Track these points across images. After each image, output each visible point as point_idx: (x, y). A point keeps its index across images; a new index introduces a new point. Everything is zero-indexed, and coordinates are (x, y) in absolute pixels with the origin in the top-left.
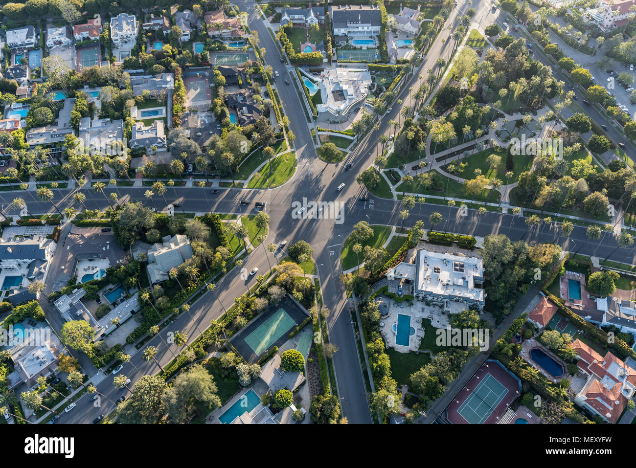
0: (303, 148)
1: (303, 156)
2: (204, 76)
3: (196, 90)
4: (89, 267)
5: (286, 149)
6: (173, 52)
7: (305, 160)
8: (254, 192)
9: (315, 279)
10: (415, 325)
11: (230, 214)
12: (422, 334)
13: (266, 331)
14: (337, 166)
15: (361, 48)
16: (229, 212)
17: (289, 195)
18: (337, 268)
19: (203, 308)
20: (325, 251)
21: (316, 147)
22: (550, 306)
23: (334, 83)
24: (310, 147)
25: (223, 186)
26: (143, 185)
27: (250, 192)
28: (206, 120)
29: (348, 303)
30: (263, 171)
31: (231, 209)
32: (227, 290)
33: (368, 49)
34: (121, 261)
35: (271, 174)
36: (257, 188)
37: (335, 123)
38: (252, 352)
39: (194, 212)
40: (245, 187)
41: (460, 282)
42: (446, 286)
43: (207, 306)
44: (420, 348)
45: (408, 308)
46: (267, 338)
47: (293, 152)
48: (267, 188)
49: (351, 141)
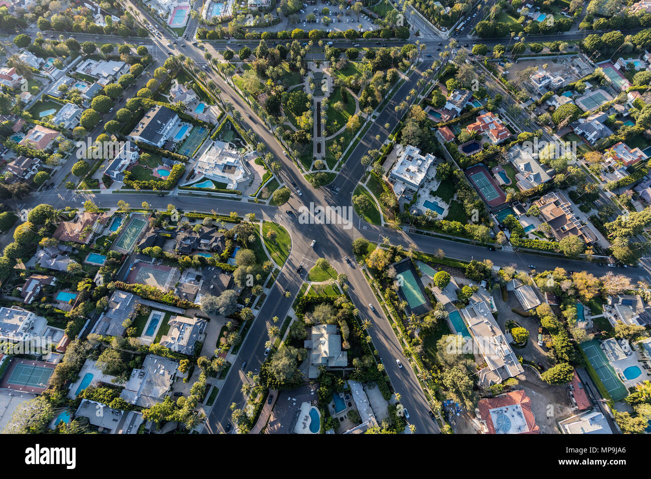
0: (264, 214)
1: (272, 217)
2: (136, 265)
3: (149, 277)
4: (303, 423)
5: (259, 226)
6: (88, 283)
7: (276, 216)
8: (288, 263)
9: (381, 246)
10: (433, 200)
11: (301, 288)
12: (439, 199)
13: (410, 291)
14: (292, 197)
15: (187, 137)
16: (299, 288)
17: (304, 239)
18: (378, 229)
19: (377, 332)
20: (361, 232)
21: (267, 204)
22: (445, 128)
23: (215, 167)
24: (265, 209)
25: (271, 285)
26: (235, 354)
27: (286, 266)
28: (190, 279)
29: (406, 232)
30: (271, 250)
31: (297, 286)
32: (368, 309)
33: (190, 132)
34: (312, 390)
35: (278, 245)
36: (286, 260)
37: (251, 183)
38: (422, 306)
39: (286, 317)
40: (280, 268)
41: (420, 162)
42: (420, 171)
43: (376, 327)
44: (448, 204)
45: (420, 199)
46: (415, 292)
47: (264, 222)
48: (290, 253)
49: (275, 179)
